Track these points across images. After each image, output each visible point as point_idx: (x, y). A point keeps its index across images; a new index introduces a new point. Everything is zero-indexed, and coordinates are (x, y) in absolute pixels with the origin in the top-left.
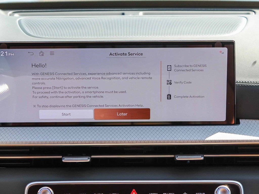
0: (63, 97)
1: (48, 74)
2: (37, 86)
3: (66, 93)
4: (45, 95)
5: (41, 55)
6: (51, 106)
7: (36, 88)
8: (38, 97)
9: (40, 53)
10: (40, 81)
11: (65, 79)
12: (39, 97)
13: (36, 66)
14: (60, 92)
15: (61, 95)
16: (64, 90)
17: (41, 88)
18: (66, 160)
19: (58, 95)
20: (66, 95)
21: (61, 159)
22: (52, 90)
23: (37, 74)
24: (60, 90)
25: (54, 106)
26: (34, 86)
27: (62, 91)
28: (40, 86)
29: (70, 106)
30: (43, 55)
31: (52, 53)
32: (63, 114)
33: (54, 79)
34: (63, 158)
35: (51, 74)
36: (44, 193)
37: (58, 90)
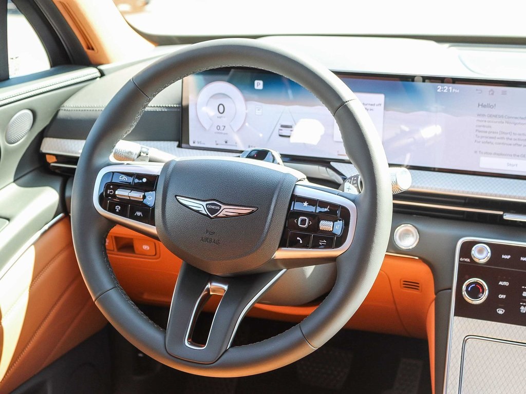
0: (510, 145)
1: (496, 116)
2: (482, 129)
3: (515, 140)
4: (489, 140)
6: (495, 154)
7: (480, 132)
8: (481, 143)
9: (490, 92)
10: (486, 124)
11: (515, 124)
12: (483, 143)
13: (484, 106)
14: (508, 139)
15: (509, 142)
16: (513, 137)
17: (486, 132)
18: (508, 217)
19: (505, 141)
20: (515, 142)
21: (502, 216)
22: (498, 136)
23: (484, 115)
24: (508, 136)
25: (498, 154)
26: (478, 128)
27: (510, 137)
28: (486, 129)
29: (518, 156)
30: (493, 94)
31: (504, 93)
32: (509, 165)
33: (503, 123)
34: (505, 214)
35: (502, 117)
36: (480, 251)
37: (505, 136)
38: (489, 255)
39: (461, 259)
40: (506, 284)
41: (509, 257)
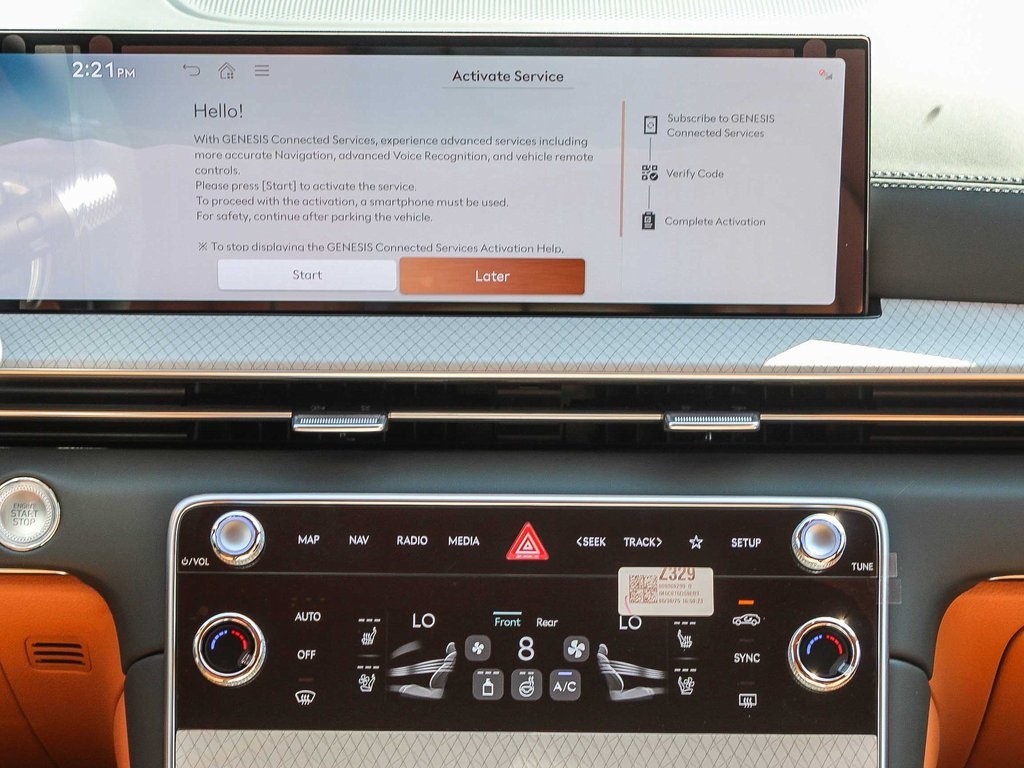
0: (296, 217)
1: (246, 140)
2: (210, 179)
3: (308, 203)
4: (236, 209)
5: (225, 75)
6: (256, 247)
7: (207, 187)
8: (214, 217)
9: (221, 70)
10: (224, 163)
11: (304, 158)
12: (220, 217)
13: (208, 112)
14: (286, 201)
15: (291, 210)
16: (301, 195)
17: (225, 187)
18: (305, 424)
19: (280, 209)
20: (307, 210)
21: (288, 423)
22: (259, 195)
23: (212, 139)
24: (287, 193)
25: (267, 248)
26: (202, 178)
27: (293, 196)
28: (222, 179)
29: (320, 248)
30: (231, 76)
31: (262, 72)
32: (299, 275)
33: (269, 156)
34: (296, 418)
35: (259, 140)
36: (234, 534)
37: (279, 195)
38: (261, 539)
39: (185, 562)
40: (315, 616)
41: (317, 538)
